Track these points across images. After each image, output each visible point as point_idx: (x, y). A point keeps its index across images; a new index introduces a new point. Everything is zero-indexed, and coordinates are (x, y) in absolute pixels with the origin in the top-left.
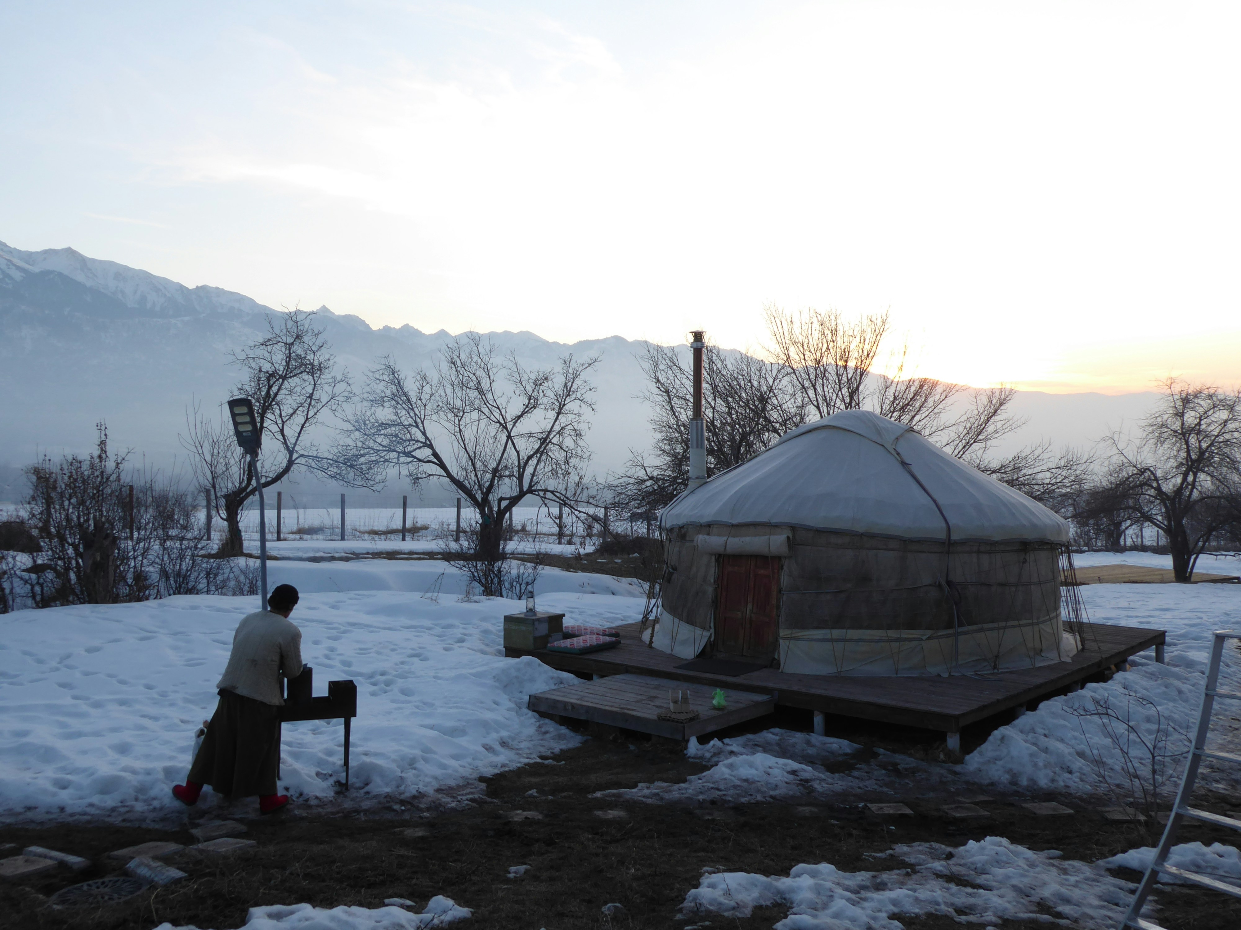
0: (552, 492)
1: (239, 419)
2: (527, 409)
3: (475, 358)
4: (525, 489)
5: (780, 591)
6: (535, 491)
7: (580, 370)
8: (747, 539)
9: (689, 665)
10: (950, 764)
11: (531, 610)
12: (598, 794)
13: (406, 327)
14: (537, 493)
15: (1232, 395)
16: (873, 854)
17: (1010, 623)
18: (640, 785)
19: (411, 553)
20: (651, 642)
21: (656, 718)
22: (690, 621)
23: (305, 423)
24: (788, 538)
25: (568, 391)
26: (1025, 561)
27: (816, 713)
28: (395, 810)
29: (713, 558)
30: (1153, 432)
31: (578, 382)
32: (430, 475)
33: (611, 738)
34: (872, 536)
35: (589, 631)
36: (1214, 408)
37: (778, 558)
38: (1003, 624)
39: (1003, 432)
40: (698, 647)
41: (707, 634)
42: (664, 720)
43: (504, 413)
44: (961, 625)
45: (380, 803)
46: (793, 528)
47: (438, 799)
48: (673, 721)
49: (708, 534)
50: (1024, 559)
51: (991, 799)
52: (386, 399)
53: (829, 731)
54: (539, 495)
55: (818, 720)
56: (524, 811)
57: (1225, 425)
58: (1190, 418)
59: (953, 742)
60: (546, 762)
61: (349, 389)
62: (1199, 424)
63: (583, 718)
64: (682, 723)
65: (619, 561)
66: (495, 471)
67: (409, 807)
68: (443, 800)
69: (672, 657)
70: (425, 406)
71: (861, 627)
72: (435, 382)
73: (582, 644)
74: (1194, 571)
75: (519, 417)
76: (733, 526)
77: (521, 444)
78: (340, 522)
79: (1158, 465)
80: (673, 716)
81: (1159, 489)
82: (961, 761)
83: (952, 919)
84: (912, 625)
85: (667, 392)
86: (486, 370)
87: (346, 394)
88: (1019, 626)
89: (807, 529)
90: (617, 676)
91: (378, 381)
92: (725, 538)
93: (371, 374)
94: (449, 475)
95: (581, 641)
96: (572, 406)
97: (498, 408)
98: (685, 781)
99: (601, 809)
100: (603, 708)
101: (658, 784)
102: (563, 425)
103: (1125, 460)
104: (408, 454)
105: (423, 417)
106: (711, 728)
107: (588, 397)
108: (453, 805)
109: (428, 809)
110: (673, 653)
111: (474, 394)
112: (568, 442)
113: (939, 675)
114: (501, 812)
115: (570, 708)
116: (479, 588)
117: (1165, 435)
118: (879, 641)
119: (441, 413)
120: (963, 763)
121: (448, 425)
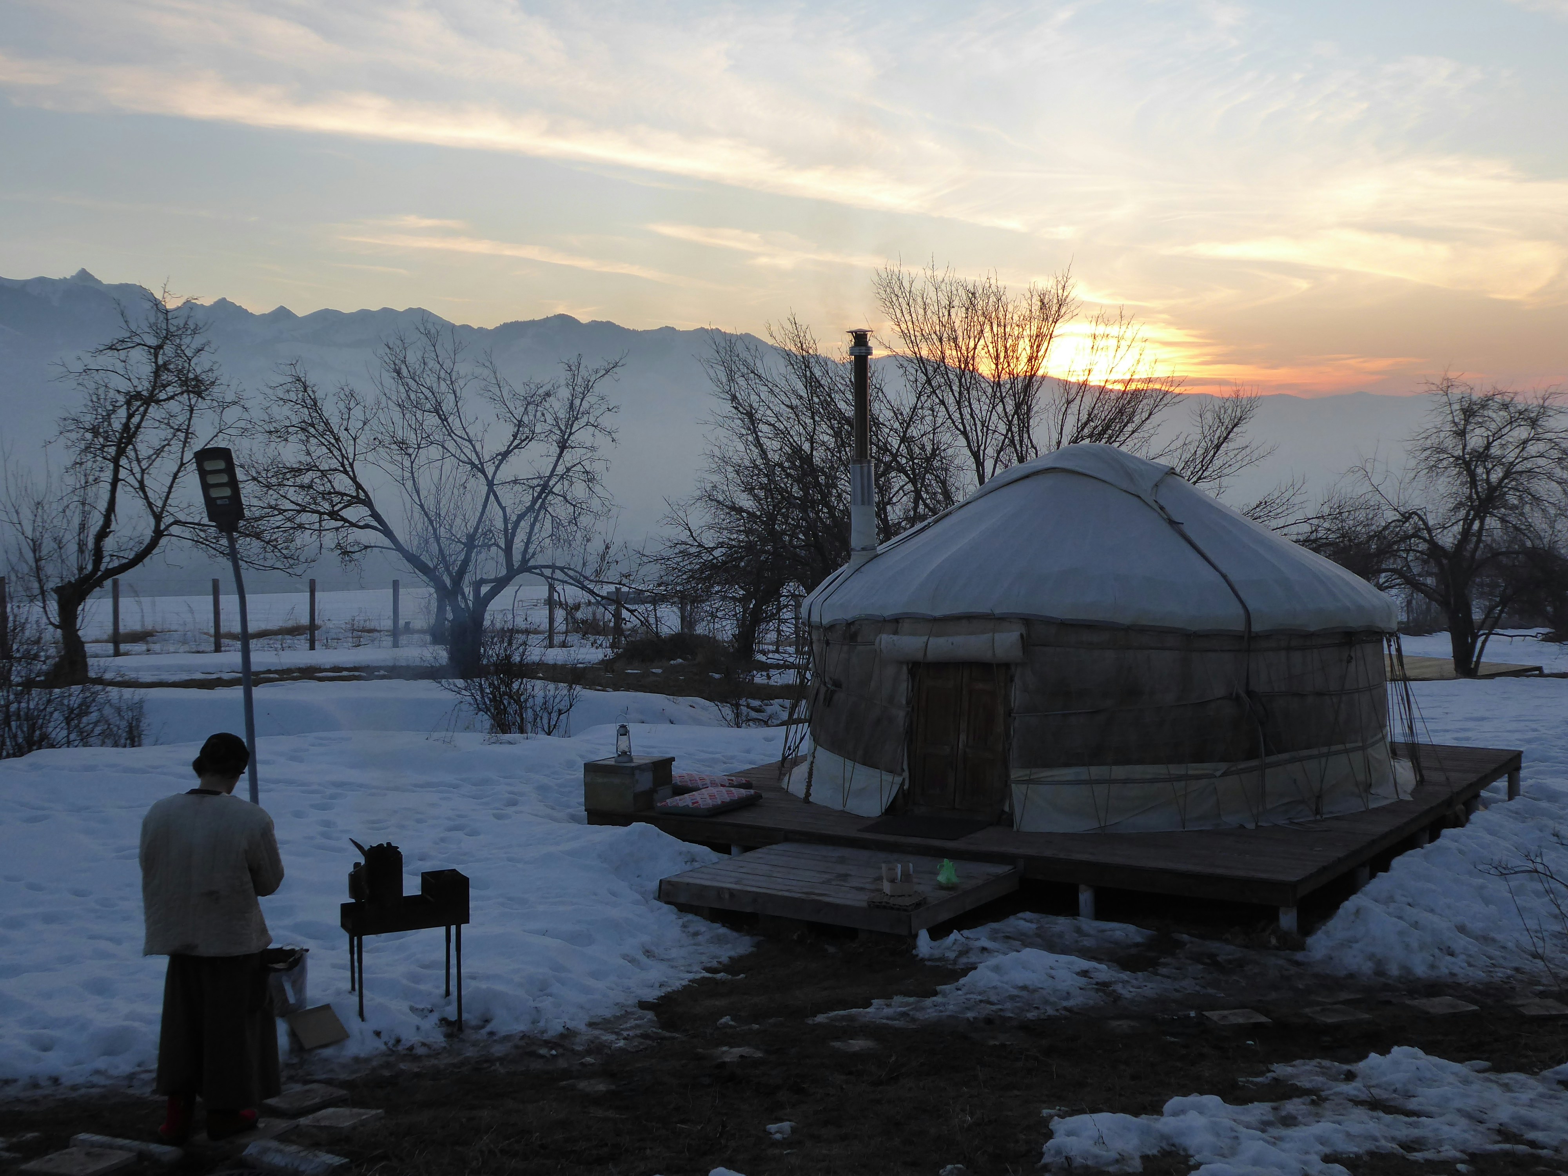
0: (562, 569)
1: (212, 480)
2: (516, 442)
3: (431, 364)
4: (516, 565)
5: (1009, 713)
6: (536, 567)
7: (592, 379)
8: (959, 640)
9: (876, 825)
10: (1288, 952)
11: (624, 753)
12: (821, 1018)
13: (223, 304)
14: (538, 571)
15: (1535, 403)
16: (1251, 1079)
17: (1334, 748)
18: (875, 1002)
19: (336, 669)
20: (808, 794)
21: (864, 904)
22: (868, 761)
23: (178, 471)
24: (1022, 635)
25: (574, 414)
26: (1350, 660)
27: (1082, 887)
28: (542, 1057)
29: (905, 669)
30: (1427, 459)
31: (590, 398)
32: (366, 547)
33: (795, 937)
34: (1143, 630)
35: (708, 782)
36: (1511, 423)
37: (1006, 666)
38: (1325, 750)
39: (1238, 465)
40: (886, 800)
41: (898, 780)
42: (878, 907)
43: (478, 447)
44: (1269, 753)
45: (517, 1047)
46: (1027, 621)
47: (597, 1038)
48: (892, 908)
49: (896, 633)
50: (1349, 656)
51: (1358, 996)
52: (290, 429)
53: (1102, 913)
54: (542, 575)
55: (1085, 897)
56: (731, 1047)
57: (1524, 448)
58: (1476, 439)
59: (1288, 920)
60: (719, 976)
61: (246, 416)
62: (1488, 446)
63: (749, 910)
64: (905, 910)
65: (659, 671)
66: (471, 538)
67: (561, 1051)
68: (604, 1038)
69: (845, 816)
70: (355, 439)
71: (1128, 762)
72: (370, 401)
73: (710, 802)
74: (1483, 659)
75: (505, 455)
76: (935, 620)
77: (506, 495)
78: (212, 624)
79: (1430, 507)
80: (892, 901)
81: (1432, 542)
82: (1301, 947)
83: (1403, 1158)
84: (1199, 757)
85: (750, 415)
86: (449, 382)
87: (242, 424)
88: (1347, 751)
89: (1048, 622)
90: (774, 847)
91: (281, 403)
92: (925, 638)
93: (269, 392)
94: (399, 547)
95: (707, 797)
96: (582, 436)
97: (470, 441)
98: (935, 993)
99: (837, 1038)
100: (780, 893)
101: (898, 999)
102: (568, 465)
103: (1383, 501)
104: (334, 515)
105: (351, 456)
106: (944, 916)
107: (607, 421)
108: (621, 1043)
109: (589, 1052)
110: (847, 809)
111: (432, 420)
112: (579, 490)
113: (1242, 827)
114: (700, 1050)
115: (727, 896)
116: (486, 720)
117: (1445, 463)
118: (1153, 781)
119: (381, 450)
120: (1304, 949)
121: (391, 468)
